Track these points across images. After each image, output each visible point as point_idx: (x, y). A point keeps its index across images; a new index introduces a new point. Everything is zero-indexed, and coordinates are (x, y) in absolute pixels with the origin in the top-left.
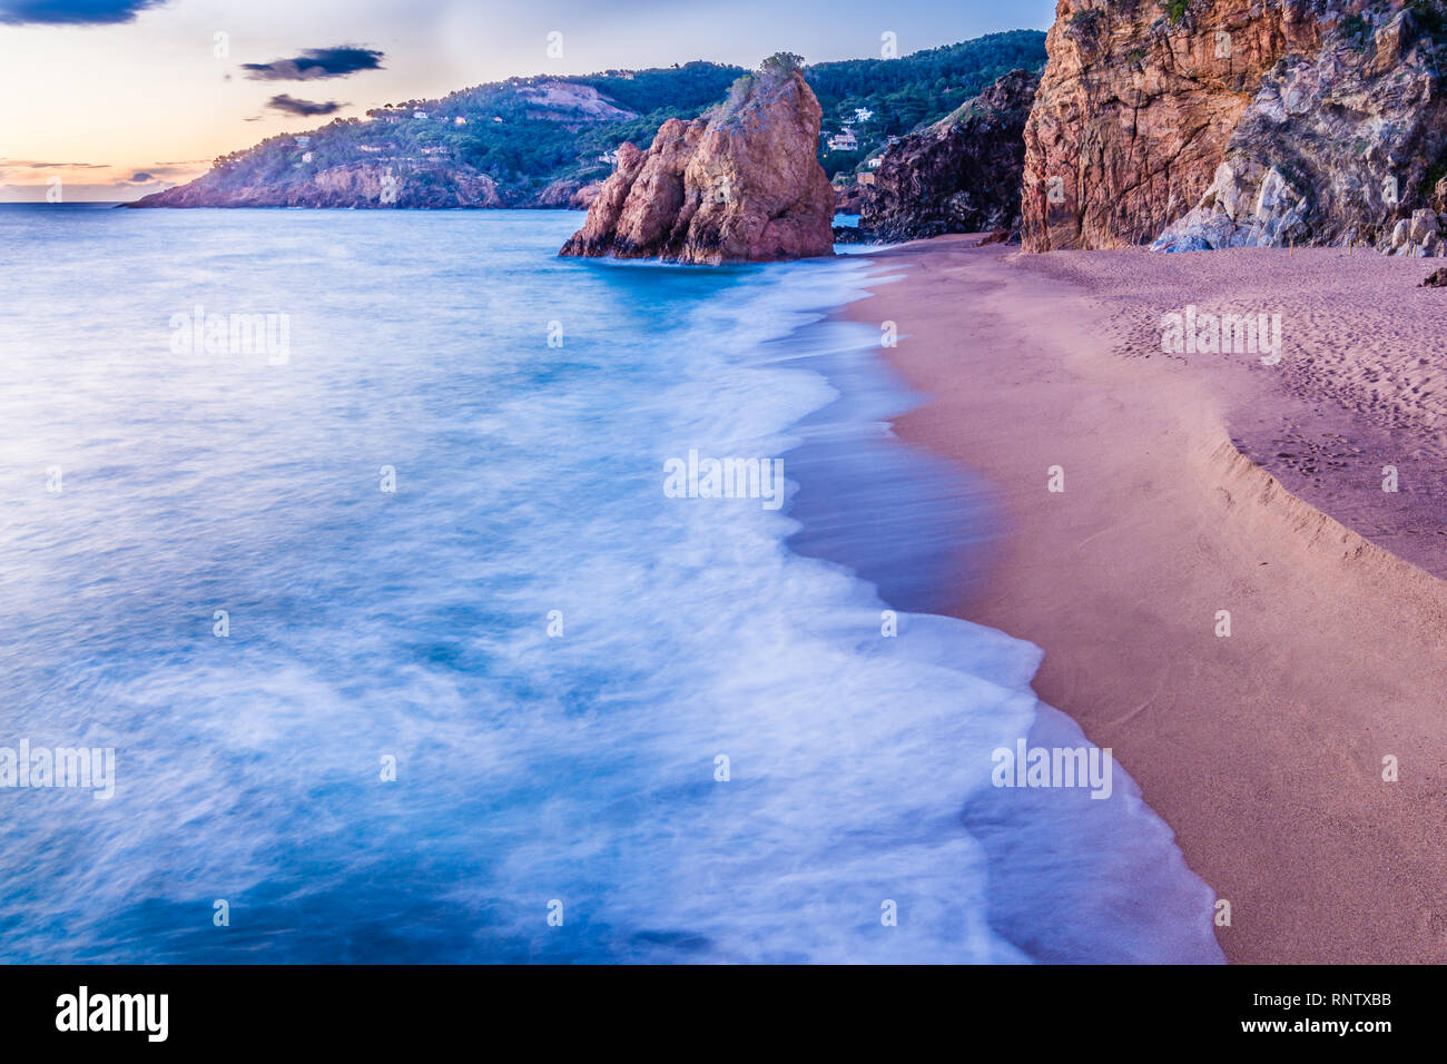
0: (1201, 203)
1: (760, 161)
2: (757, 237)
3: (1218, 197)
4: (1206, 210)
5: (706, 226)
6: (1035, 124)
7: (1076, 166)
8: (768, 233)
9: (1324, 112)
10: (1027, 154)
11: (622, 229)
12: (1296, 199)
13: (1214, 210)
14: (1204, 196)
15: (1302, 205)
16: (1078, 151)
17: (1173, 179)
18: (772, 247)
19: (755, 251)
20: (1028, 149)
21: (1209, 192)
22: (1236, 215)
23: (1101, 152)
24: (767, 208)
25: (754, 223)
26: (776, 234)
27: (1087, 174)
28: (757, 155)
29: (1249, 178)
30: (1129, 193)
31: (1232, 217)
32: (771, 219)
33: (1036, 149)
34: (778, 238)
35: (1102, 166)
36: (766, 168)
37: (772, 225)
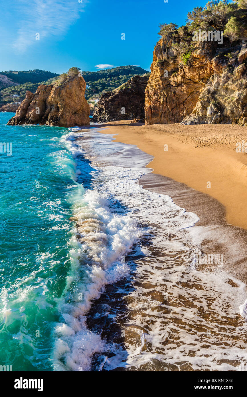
0: (193, 112)
1: (69, 98)
2: (69, 119)
3: (197, 111)
4: (194, 114)
5: (54, 116)
6: (148, 90)
7: (160, 102)
8: (72, 118)
9: (224, 90)
10: (146, 98)
11: (27, 116)
12: (217, 111)
13: (196, 114)
14: (194, 110)
15: (219, 113)
16: (160, 97)
17: (185, 106)
18: (73, 123)
19: (68, 123)
20: (146, 97)
21: (195, 109)
22: (202, 115)
23: (166, 98)
24: (71, 111)
25: (68, 115)
26: (74, 119)
27: (163, 104)
28: (68, 96)
29: (205, 106)
30: (174, 109)
31: (201, 116)
32: (72, 114)
33: (148, 96)
34: (74, 120)
35: (167, 102)
36: (71, 100)
37: (73, 116)
